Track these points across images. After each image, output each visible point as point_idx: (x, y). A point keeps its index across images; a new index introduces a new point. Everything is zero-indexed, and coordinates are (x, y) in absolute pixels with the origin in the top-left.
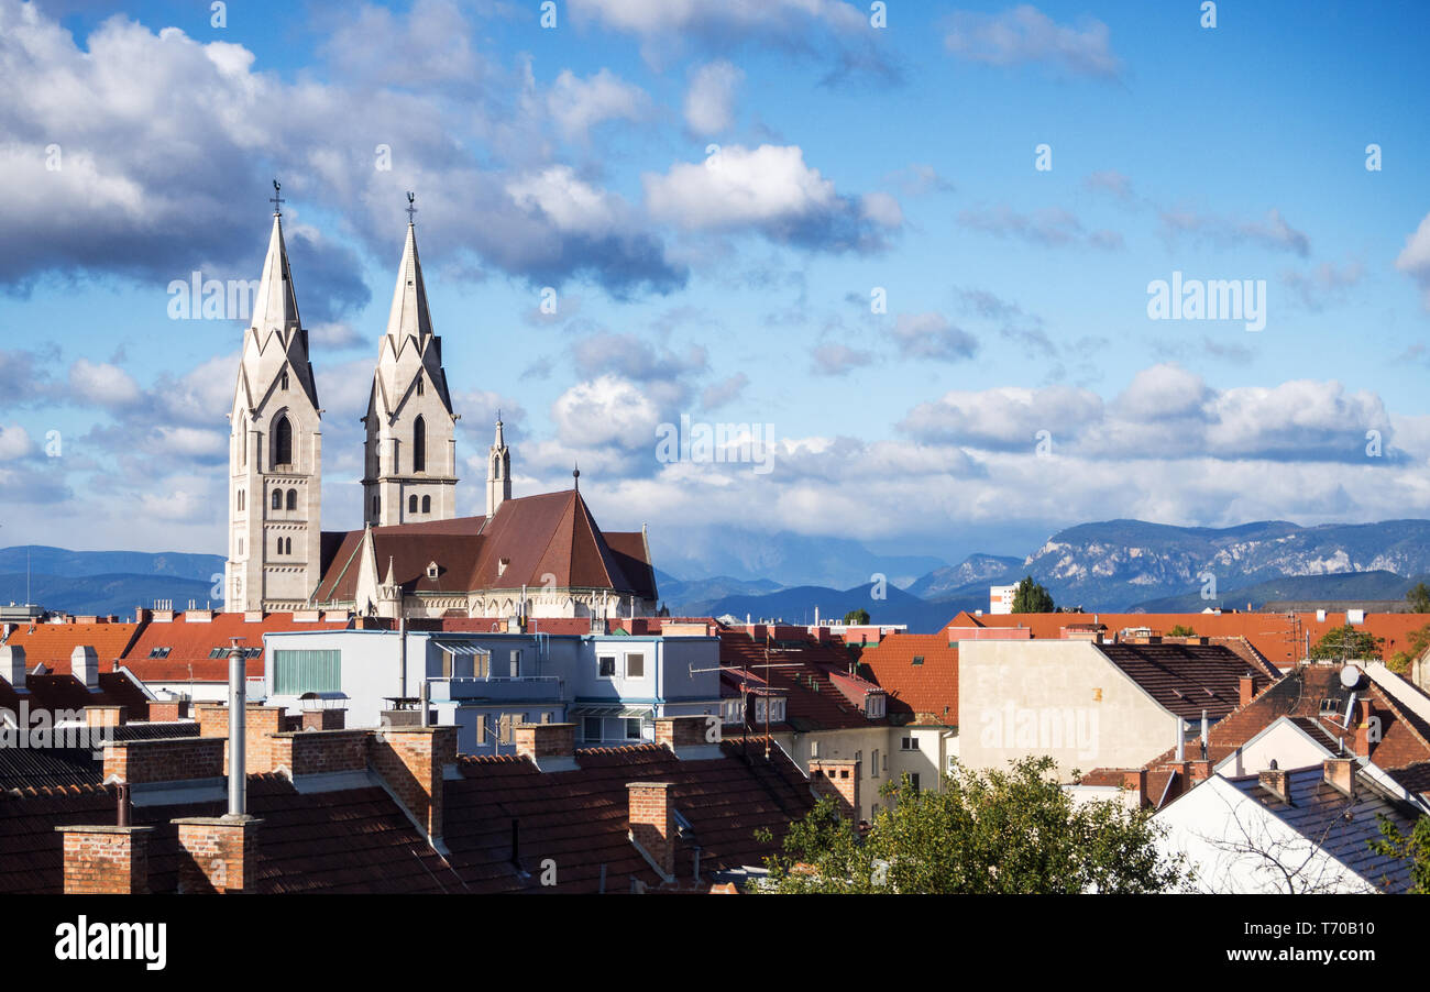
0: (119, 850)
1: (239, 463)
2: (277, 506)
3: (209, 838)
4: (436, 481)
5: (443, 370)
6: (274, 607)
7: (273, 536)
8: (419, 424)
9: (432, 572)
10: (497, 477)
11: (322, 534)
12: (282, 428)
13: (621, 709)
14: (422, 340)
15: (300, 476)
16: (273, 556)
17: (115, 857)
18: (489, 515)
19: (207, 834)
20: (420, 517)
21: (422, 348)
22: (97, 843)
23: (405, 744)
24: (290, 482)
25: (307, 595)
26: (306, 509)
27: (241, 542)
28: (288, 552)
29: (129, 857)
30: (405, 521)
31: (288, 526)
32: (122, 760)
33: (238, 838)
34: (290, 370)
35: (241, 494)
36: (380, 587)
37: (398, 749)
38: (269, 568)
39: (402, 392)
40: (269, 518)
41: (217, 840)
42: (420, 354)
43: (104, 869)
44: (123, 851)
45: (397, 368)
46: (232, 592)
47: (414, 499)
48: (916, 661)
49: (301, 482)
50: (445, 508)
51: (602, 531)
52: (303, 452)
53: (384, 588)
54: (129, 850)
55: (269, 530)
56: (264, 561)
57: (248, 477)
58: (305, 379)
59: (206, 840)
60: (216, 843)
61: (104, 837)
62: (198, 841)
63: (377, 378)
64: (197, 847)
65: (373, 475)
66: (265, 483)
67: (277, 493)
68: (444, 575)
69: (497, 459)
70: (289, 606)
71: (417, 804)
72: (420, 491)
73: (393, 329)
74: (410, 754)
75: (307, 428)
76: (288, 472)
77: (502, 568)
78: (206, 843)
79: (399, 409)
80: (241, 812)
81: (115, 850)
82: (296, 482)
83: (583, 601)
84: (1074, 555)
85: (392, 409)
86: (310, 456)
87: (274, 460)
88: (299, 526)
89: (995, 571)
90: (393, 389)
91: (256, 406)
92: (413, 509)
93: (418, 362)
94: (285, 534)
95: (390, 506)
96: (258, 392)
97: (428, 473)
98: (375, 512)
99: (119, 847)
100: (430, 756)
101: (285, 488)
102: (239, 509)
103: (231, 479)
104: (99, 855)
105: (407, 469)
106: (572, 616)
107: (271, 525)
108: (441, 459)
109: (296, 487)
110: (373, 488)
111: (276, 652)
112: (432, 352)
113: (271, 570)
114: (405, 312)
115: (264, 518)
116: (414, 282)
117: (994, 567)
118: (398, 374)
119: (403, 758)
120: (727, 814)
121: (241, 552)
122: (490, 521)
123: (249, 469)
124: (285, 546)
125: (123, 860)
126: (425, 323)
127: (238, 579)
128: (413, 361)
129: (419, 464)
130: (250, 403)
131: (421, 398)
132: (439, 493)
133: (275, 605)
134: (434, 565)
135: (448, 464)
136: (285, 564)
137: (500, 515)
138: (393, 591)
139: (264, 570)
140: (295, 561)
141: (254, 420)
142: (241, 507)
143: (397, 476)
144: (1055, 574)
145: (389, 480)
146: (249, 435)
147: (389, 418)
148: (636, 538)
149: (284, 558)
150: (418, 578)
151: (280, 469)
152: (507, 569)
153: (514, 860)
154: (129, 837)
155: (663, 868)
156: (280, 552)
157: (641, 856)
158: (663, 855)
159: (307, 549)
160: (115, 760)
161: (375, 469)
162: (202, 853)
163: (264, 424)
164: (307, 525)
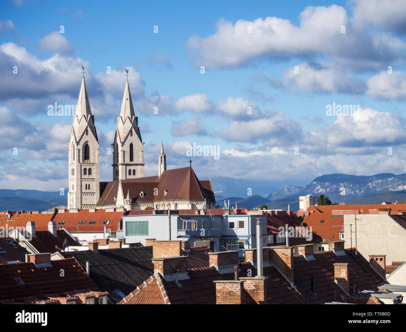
0: (236, 288)
1: (72, 160)
2: (85, 174)
3: (251, 284)
4: (137, 165)
5: (138, 128)
6: (85, 207)
7: (84, 184)
8: (131, 146)
9: (142, 195)
10: (162, 163)
11: (100, 183)
12: (86, 148)
13: (238, 239)
14: (132, 118)
15: (93, 164)
16: (84, 190)
17: (235, 290)
18: (159, 175)
19: (251, 283)
20: (132, 177)
21: (132, 121)
22: (228, 286)
23: (281, 252)
24: (89, 166)
25: (95, 204)
26: (95, 174)
27: (73, 186)
28: (89, 189)
29: (240, 290)
30: (127, 178)
31: (89, 180)
32: (216, 259)
33: (262, 284)
34: (89, 129)
35: (73, 170)
36: (125, 200)
37: (279, 254)
38: (83, 194)
39: (126, 135)
40: (82, 177)
41: (254, 284)
42: (131, 123)
43: (231, 295)
44: (238, 289)
45: (124, 127)
46: (70, 202)
47: (130, 170)
48: (322, 222)
49: (93, 166)
50: (140, 174)
51: (199, 180)
52: (93, 156)
53: (126, 200)
54: (240, 288)
55: (83, 182)
56: (81, 192)
57: (75, 164)
58: (94, 131)
59: (250, 284)
60: (254, 286)
61: (231, 284)
62: (248, 285)
63: (117, 131)
64: (247, 287)
65: (116, 163)
66: (81, 166)
67: (85, 169)
68: (146, 195)
69: (162, 157)
70: (88, 207)
71: (286, 272)
72: (132, 168)
73: (122, 114)
74: (283, 255)
75: (95, 148)
76: (89, 162)
77: (166, 193)
78: (250, 286)
79: (125, 141)
80: (262, 275)
81: (235, 288)
82: (91, 166)
83: (194, 203)
84: (321, 185)
85: (122, 141)
86: (96, 157)
87: (84, 158)
88: (92, 180)
89: (295, 191)
90: (123, 134)
91: (78, 141)
92: (130, 174)
93: (131, 125)
94: (88, 183)
95: (122, 173)
96: (78, 136)
97: (135, 162)
98: (117, 175)
99: (236, 287)
100: (290, 256)
101: (88, 168)
102: (72, 175)
103: (69, 165)
104: (229, 290)
105: (127, 161)
106: (191, 209)
107: (83, 180)
108: (139, 157)
109: (91, 167)
110: (116, 168)
111: (126, 222)
112: (135, 122)
113: (84, 195)
114: (126, 109)
115: (81, 178)
116: (129, 99)
117: (295, 190)
118: (124, 129)
119: (281, 257)
120: (354, 273)
121: (73, 189)
122: (160, 178)
123: (76, 161)
124: (88, 187)
125: (238, 291)
126: (132, 113)
127: (73, 198)
128: (129, 125)
129: (131, 159)
130: (76, 140)
131: (132, 137)
132: (138, 168)
133: (85, 206)
134: (142, 193)
135: (141, 159)
136: (88, 193)
137: (163, 175)
138: (129, 201)
139: (81, 195)
140: (92, 192)
141: (77, 145)
142: (73, 174)
143: (124, 163)
144: (315, 192)
145: (122, 164)
146: (75, 151)
147: (121, 144)
148: (208, 182)
149: (88, 191)
150: (138, 197)
151: (86, 161)
152: (167, 194)
153: (312, 290)
154: (240, 284)
155: (347, 291)
156: (86, 189)
157: (339, 287)
158: (346, 287)
159: (95, 188)
160: (213, 259)
161: (116, 161)
162: (249, 289)
163: (81, 147)
164: (95, 180)
